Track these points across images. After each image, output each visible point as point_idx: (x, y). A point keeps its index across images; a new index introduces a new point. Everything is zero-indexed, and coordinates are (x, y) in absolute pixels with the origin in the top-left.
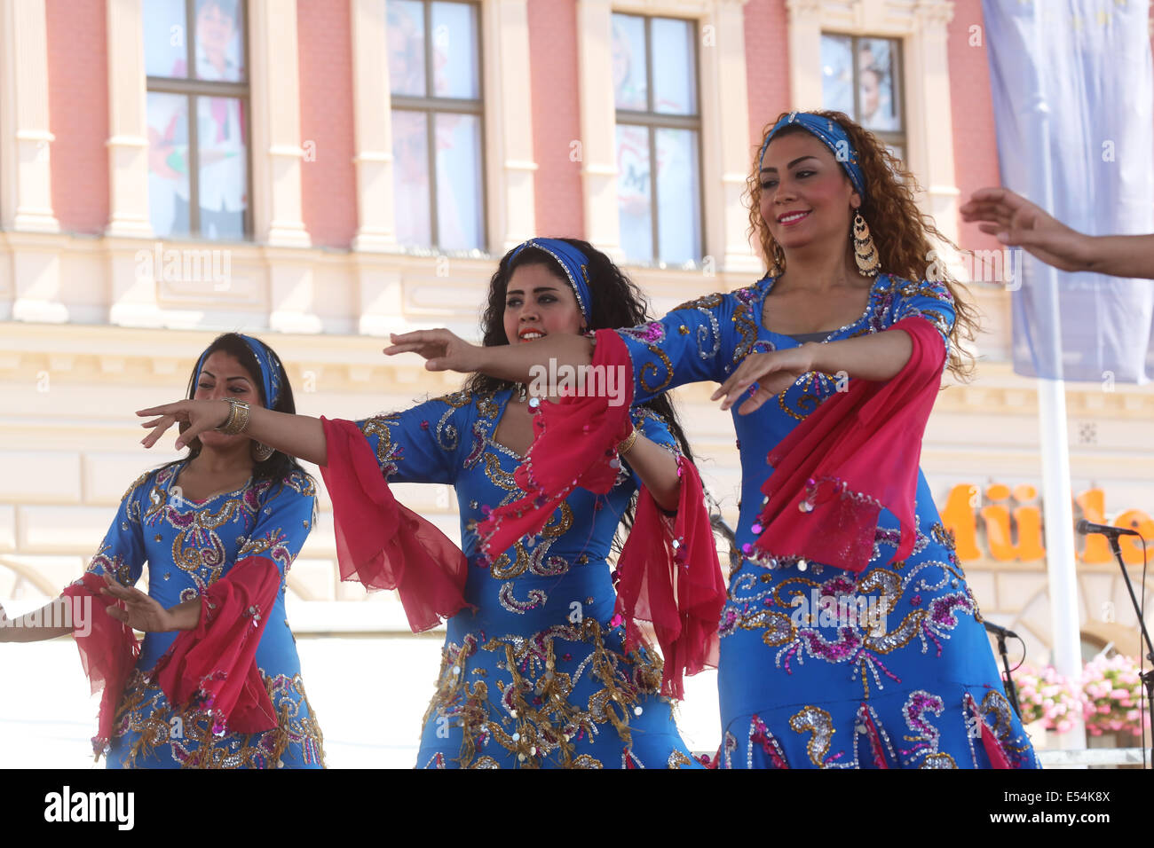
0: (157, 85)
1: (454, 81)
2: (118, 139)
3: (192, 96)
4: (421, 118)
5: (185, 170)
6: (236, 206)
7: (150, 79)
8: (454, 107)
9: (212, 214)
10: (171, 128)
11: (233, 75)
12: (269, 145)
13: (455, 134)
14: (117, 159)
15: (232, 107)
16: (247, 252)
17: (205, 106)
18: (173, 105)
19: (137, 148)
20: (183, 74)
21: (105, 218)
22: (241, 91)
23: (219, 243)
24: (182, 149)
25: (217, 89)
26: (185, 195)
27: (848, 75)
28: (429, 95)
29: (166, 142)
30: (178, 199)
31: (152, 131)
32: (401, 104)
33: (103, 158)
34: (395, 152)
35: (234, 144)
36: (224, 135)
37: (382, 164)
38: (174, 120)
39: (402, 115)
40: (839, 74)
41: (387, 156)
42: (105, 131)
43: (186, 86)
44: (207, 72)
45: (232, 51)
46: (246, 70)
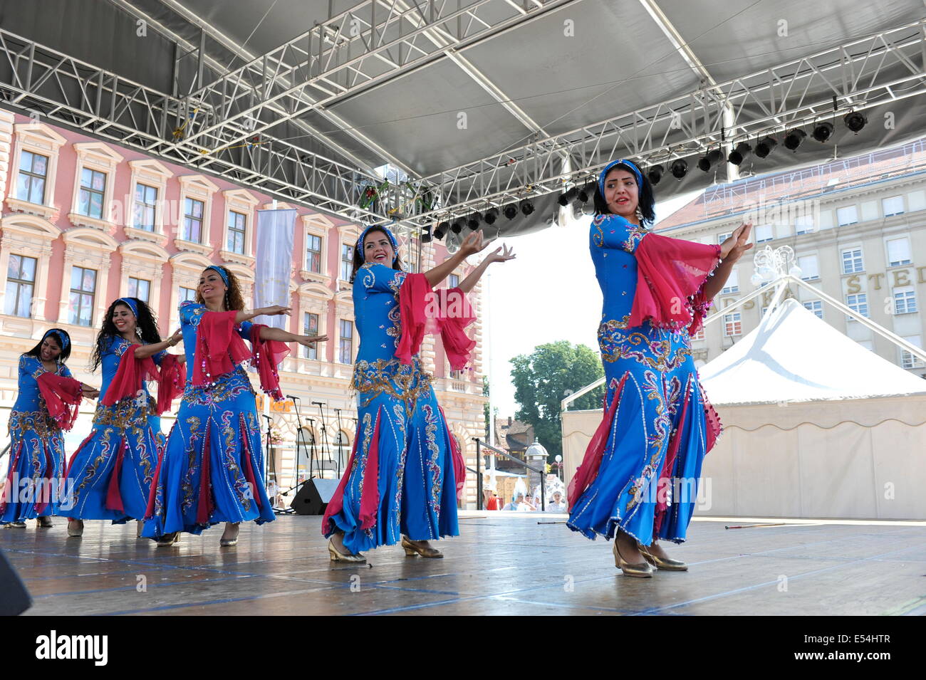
0: (73, 291)
2: (62, 301)
3: (81, 294)
5: (77, 310)
6: (88, 319)
9: (83, 320)
11: (91, 291)
14: (61, 305)
15: (90, 297)
16: (90, 329)
17: (84, 297)
19: (66, 304)
20: (79, 289)
21: (57, 318)
22: (93, 294)
23: (83, 327)
24: (77, 305)
25: (87, 293)
26: (77, 315)
29: (73, 303)
31: (70, 301)
35: (90, 305)
36: (88, 303)
38: (76, 299)
42: (60, 300)
43: (79, 291)
44: (85, 289)
45: (92, 285)
46: (95, 290)
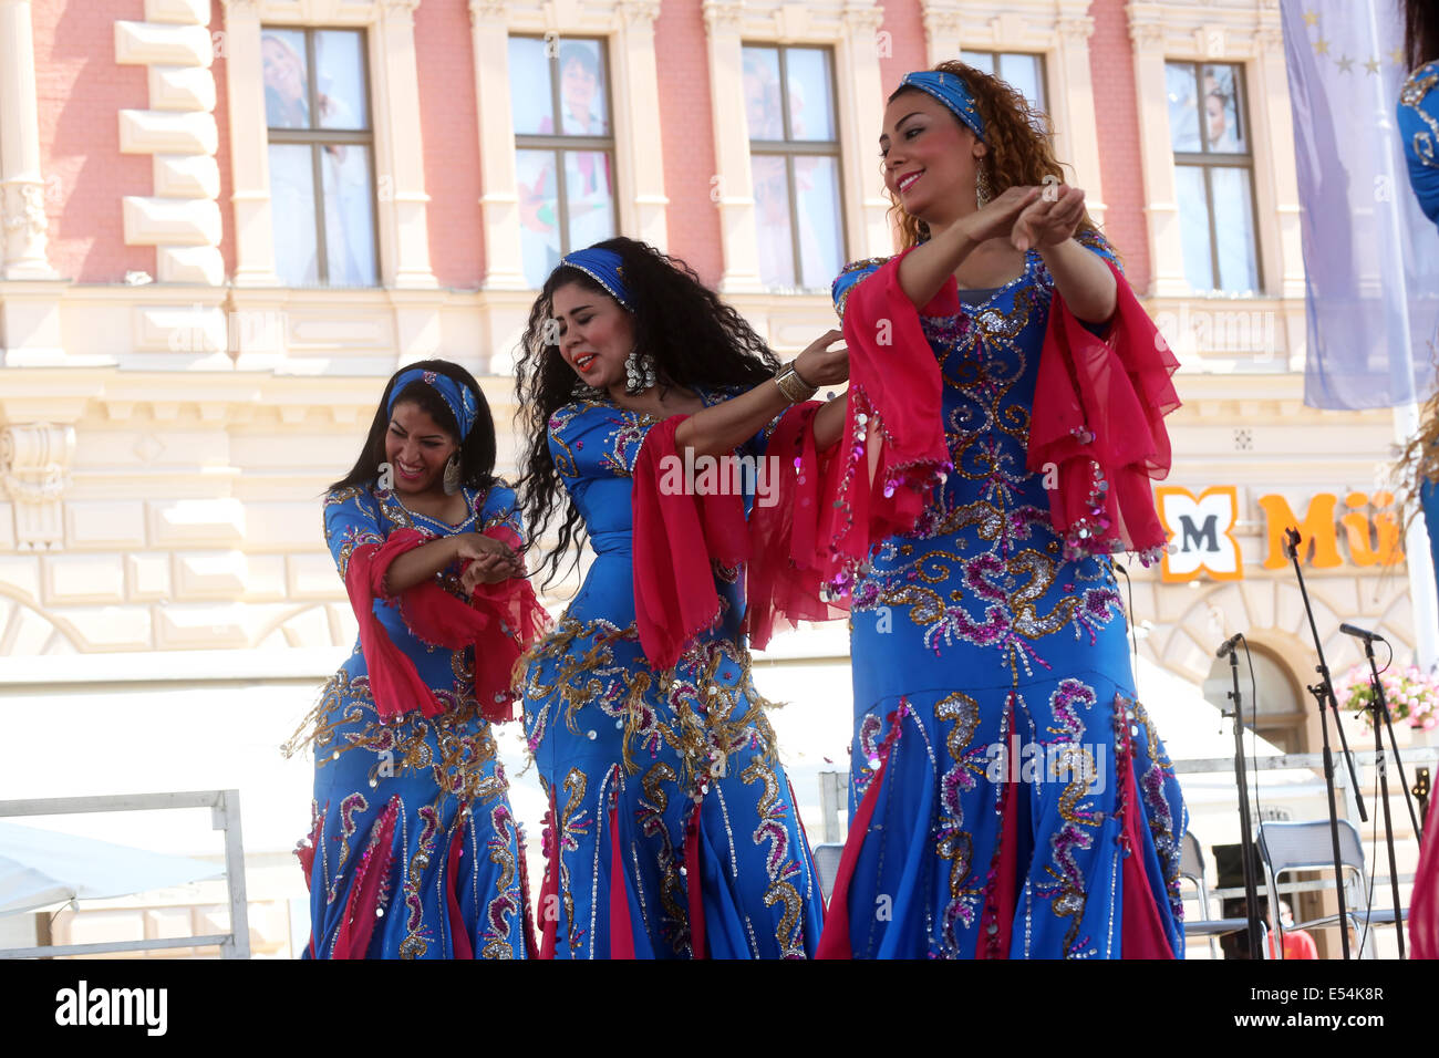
0: (525, 142)
1: (810, 123)
2: (490, 196)
3: (559, 151)
4: (781, 161)
5: (555, 222)
7: (518, 136)
8: (812, 149)
10: (539, 184)
11: (598, 129)
12: (635, 196)
13: (814, 176)
14: (490, 215)
15: (598, 160)
17: (572, 160)
18: (542, 160)
19: (510, 204)
20: (550, 131)
21: (481, 273)
22: (606, 144)
24: (553, 203)
25: (583, 144)
26: (557, 247)
27: (1194, 101)
28: (787, 140)
29: (536, 197)
30: (550, 251)
31: (523, 187)
32: (760, 149)
33: (478, 214)
34: (756, 197)
35: (601, 196)
36: (592, 187)
37: (746, 207)
38: (543, 175)
39: (761, 159)
40: (1186, 99)
41: (750, 200)
42: (479, 191)
43: (553, 141)
44: (572, 127)
45: (595, 106)
46: (610, 122)
